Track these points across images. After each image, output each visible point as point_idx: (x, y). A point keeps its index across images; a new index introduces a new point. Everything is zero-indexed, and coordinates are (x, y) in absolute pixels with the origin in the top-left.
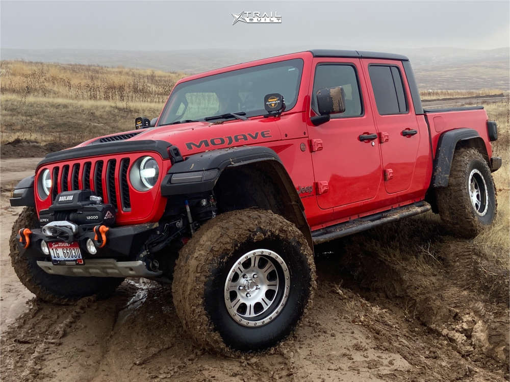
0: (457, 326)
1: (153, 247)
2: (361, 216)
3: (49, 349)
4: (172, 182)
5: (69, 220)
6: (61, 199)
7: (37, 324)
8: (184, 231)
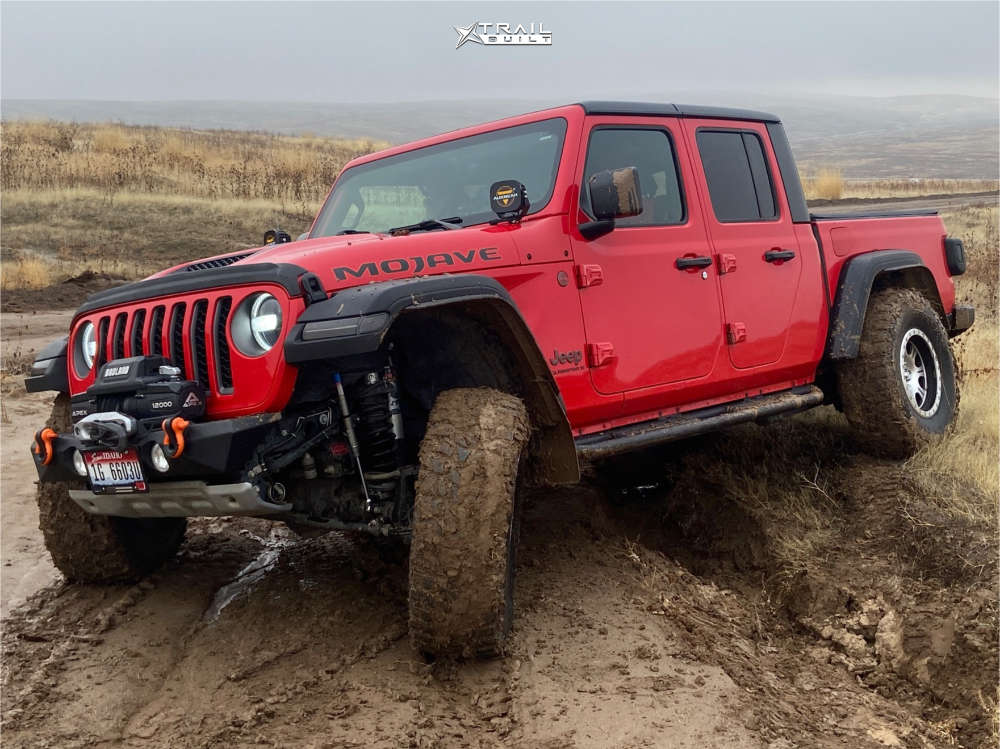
0: (850, 621)
1: (276, 459)
2: (682, 410)
3: (77, 652)
4: (305, 337)
5: (121, 411)
6: (109, 373)
7: (64, 607)
8: (334, 432)
